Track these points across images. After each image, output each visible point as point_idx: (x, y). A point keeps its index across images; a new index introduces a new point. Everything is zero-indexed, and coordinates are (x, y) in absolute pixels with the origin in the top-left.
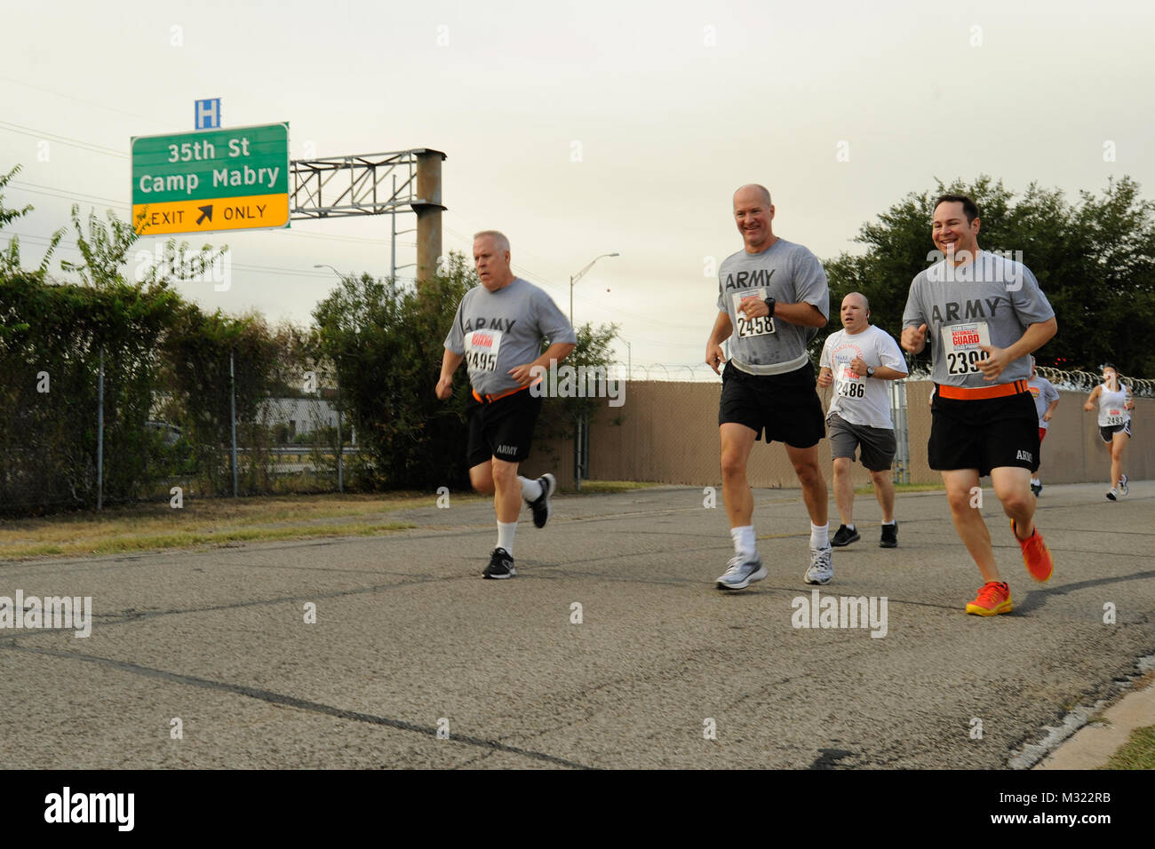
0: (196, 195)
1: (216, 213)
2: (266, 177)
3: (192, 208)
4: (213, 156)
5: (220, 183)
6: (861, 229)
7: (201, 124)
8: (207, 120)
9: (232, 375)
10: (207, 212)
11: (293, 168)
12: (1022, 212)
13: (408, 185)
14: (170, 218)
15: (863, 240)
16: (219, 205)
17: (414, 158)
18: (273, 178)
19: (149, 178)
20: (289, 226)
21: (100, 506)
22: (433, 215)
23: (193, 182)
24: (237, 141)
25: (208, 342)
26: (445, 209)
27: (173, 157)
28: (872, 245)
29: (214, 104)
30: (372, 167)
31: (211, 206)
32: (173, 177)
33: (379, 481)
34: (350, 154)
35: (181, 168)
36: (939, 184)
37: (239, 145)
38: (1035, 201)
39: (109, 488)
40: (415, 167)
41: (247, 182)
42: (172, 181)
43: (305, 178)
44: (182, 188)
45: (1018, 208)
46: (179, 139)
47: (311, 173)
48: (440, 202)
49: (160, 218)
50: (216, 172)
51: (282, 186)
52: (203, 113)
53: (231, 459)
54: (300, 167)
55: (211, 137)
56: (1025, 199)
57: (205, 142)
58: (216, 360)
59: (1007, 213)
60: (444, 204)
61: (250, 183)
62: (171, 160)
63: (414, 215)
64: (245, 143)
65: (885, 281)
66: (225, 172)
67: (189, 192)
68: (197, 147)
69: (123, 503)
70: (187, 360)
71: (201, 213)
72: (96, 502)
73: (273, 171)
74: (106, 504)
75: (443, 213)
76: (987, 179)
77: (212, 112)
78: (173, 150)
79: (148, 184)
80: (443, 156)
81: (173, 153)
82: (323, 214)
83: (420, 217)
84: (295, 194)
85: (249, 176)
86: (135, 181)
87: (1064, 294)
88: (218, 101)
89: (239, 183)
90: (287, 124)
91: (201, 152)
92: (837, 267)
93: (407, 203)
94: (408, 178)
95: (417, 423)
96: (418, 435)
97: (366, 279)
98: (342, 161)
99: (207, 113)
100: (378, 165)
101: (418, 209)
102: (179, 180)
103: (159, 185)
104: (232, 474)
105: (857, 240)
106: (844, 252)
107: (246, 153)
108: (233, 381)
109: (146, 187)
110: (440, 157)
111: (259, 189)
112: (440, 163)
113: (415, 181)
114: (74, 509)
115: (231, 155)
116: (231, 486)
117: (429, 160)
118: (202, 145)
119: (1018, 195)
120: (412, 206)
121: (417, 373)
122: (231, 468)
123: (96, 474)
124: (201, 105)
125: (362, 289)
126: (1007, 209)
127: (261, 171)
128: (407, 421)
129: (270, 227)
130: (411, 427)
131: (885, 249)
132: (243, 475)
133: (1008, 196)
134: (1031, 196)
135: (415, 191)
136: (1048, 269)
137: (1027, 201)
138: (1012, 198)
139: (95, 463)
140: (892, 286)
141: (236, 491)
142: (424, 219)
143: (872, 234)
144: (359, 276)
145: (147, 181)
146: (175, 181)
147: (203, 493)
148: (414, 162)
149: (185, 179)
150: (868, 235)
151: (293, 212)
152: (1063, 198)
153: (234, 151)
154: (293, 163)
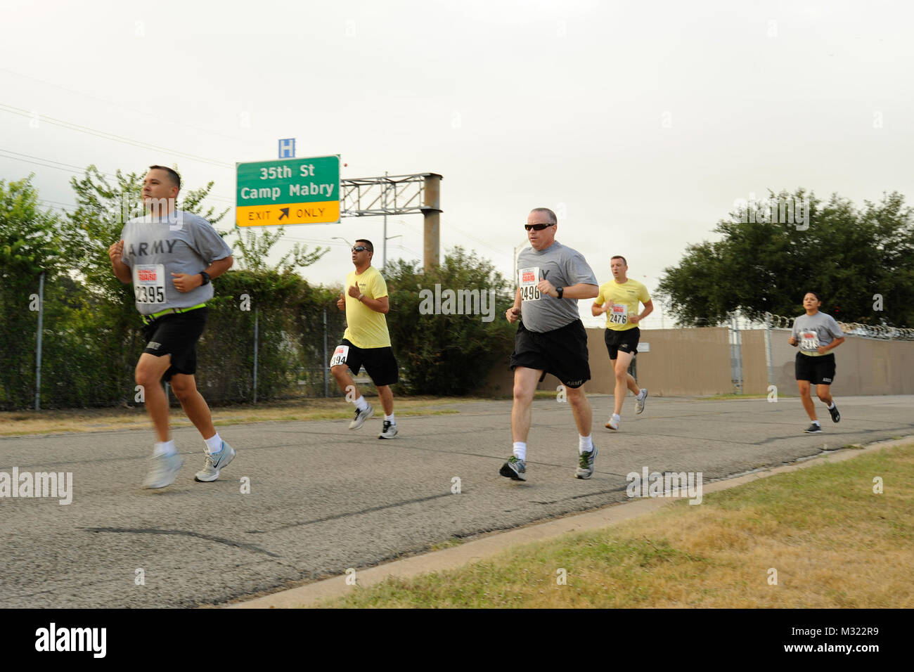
0: (278, 201)
1: (291, 213)
2: (325, 189)
3: (276, 210)
4: (290, 176)
5: (294, 193)
6: (718, 224)
7: (283, 155)
8: (287, 152)
9: (325, 323)
10: (286, 212)
11: (342, 184)
12: (827, 213)
13: (418, 195)
14: (261, 216)
15: (719, 231)
16: (293, 208)
17: (423, 178)
18: (330, 191)
19: (247, 189)
20: (339, 223)
21: (255, 402)
22: (434, 216)
23: (276, 193)
24: (306, 166)
25: (312, 303)
26: (441, 211)
27: (263, 176)
28: (724, 234)
29: (291, 142)
30: (393, 183)
31: (288, 209)
32: (264, 189)
33: (407, 389)
34: (380, 176)
35: (269, 183)
36: (770, 193)
37: (308, 169)
38: (835, 207)
39: (260, 391)
40: (423, 183)
41: (312, 193)
42: (263, 192)
43: (350, 190)
44: (269, 196)
45: (825, 209)
46: (268, 165)
47: (353, 187)
48: (439, 208)
49: (254, 216)
50: (292, 186)
51: (335, 197)
52: (284, 148)
53: (324, 375)
54: (347, 183)
55: (289, 163)
56: (829, 204)
57: (285, 167)
58: (317, 314)
59: (817, 213)
60: (441, 209)
61: (315, 194)
62: (262, 178)
63: (422, 216)
64: (311, 167)
65: (733, 260)
66: (298, 186)
67: (274, 199)
68: (279, 170)
69: (267, 400)
70: (300, 314)
71: (282, 213)
72: (252, 399)
73: (330, 186)
74: (259, 400)
75: (441, 214)
76: (803, 191)
77: (290, 148)
78: (263, 171)
79: (247, 193)
80: (441, 177)
81: (263, 173)
82: (361, 214)
83: (426, 217)
84: (344, 200)
85: (314, 189)
86: (239, 192)
87: (853, 270)
88: (294, 140)
89: (307, 193)
90: (339, 155)
91: (282, 173)
92: (701, 250)
93: (417, 208)
94: (418, 190)
95: (435, 353)
96: (436, 360)
97: (401, 262)
98: (375, 180)
99: (287, 148)
100: (398, 182)
101: (425, 212)
102: (267, 192)
103: (254, 194)
104: (324, 383)
105: (715, 231)
106: (706, 240)
107: (312, 174)
108: (325, 327)
109: (246, 195)
110: (438, 178)
111: (320, 198)
112: (439, 183)
113: (423, 192)
114: (241, 403)
115: (302, 175)
116: (324, 392)
117: (432, 180)
118: (282, 168)
119: (824, 201)
120: (422, 210)
121: (435, 322)
122: (324, 379)
123: (253, 382)
124: (283, 143)
125: (398, 268)
126: (817, 211)
127: (322, 186)
128: (428, 351)
129: (327, 222)
130: (432, 356)
131: (734, 237)
132: (330, 385)
133: (817, 202)
134: (834, 202)
135: (423, 200)
136: (843, 252)
137: (831, 206)
138: (821, 204)
139: (253, 376)
140: (738, 263)
141: (327, 394)
142: (429, 218)
143: (725, 227)
144: (397, 260)
145: (246, 191)
146: (265, 192)
147: (308, 395)
148: (422, 181)
149: (271, 190)
150: (722, 228)
151: (343, 212)
152: (853, 206)
153: (304, 173)
154: (343, 181)
